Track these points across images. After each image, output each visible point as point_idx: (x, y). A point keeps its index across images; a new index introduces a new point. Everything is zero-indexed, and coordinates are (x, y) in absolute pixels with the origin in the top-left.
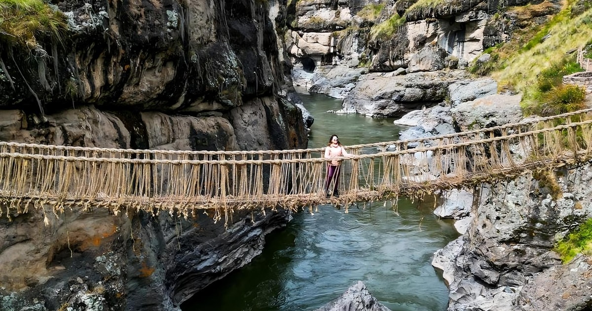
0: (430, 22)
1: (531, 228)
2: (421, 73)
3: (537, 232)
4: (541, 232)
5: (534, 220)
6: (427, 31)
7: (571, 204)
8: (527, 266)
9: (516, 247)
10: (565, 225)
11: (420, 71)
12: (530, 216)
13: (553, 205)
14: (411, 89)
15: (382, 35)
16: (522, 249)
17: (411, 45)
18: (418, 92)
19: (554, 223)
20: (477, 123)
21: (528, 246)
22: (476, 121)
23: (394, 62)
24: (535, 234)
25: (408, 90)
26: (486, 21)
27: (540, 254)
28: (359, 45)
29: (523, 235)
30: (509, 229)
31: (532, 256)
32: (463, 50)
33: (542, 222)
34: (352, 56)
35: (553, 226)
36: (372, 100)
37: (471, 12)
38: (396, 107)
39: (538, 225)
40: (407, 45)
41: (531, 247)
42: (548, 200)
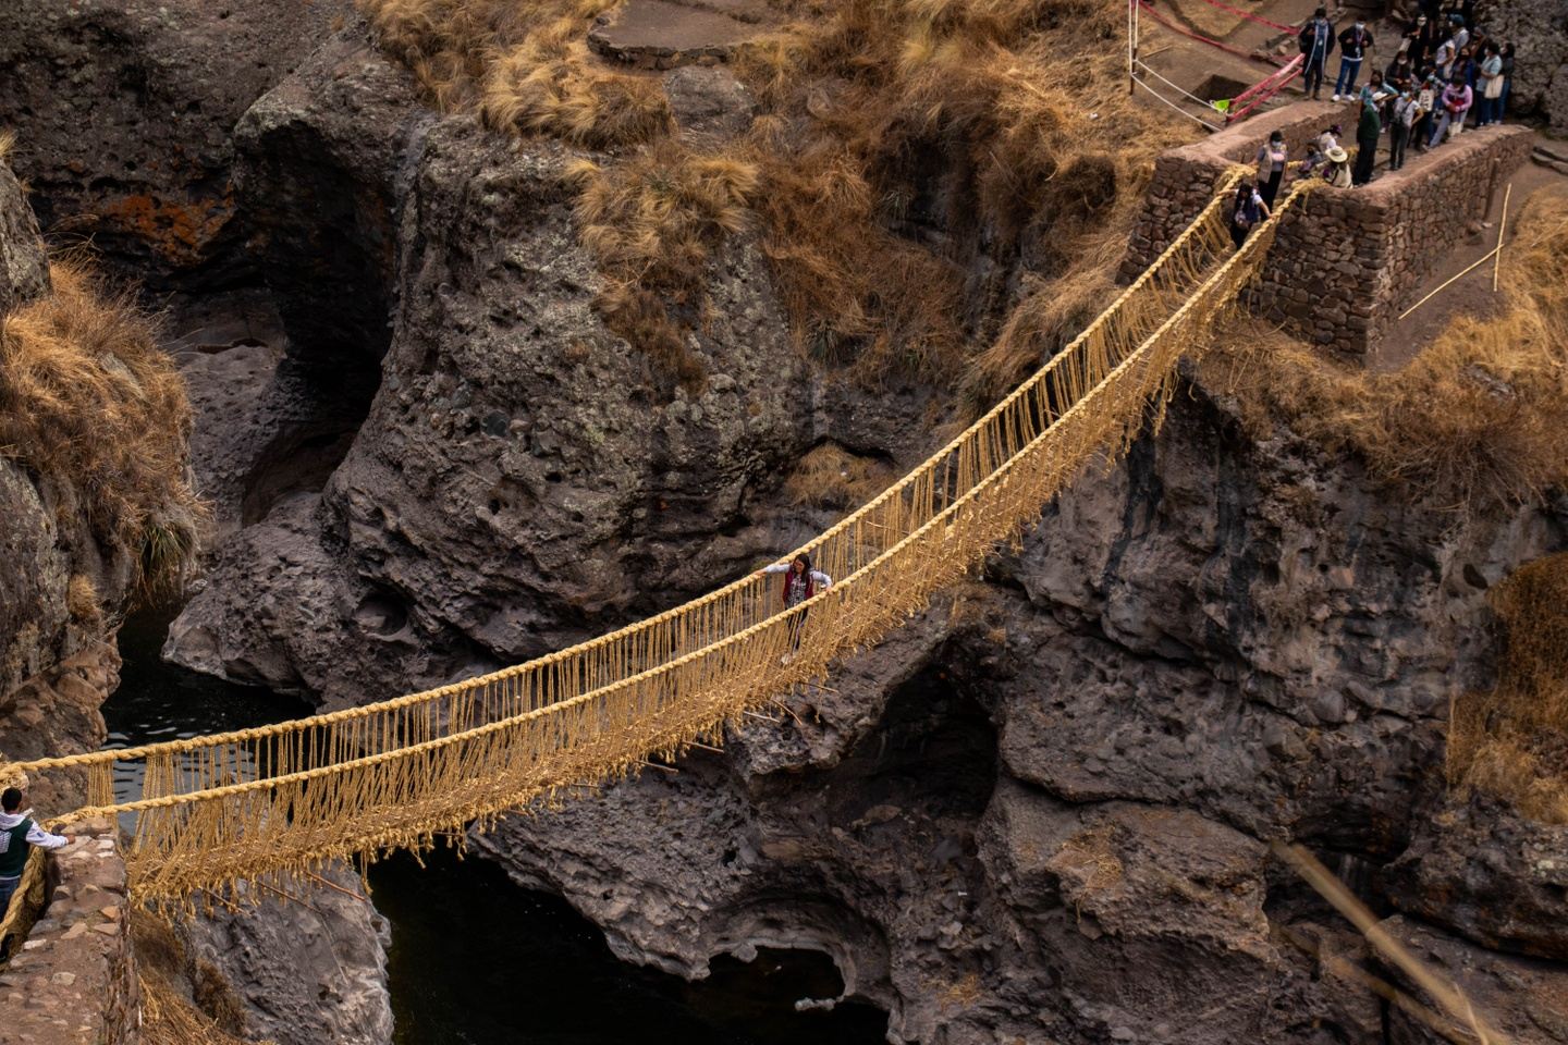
1: (655, 489)
3: (672, 497)
4: (683, 496)
5: (659, 467)
7: (737, 404)
8: (664, 595)
9: (625, 549)
10: (737, 465)
12: (649, 457)
13: (696, 415)
16: (641, 552)
19: (713, 465)
20: (33, 57)
21: (653, 540)
22: (29, 48)
24: (668, 503)
27: (692, 556)
29: (641, 513)
30: (607, 506)
31: (673, 564)
33: (681, 468)
35: (712, 472)
39: (673, 477)
41: (661, 541)
42: (680, 405)
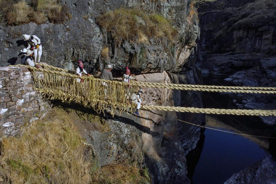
0: (245, 30)
2: (242, 54)
6: (243, 35)
11: (241, 53)
14: (237, 61)
15: (220, 36)
17: (235, 41)
18: (241, 63)
23: (226, 49)
25: (236, 62)
26: (273, 30)
28: (205, 41)
32: (261, 44)
34: (202, 45)
36: (218, 66)
37: (266, 26)
38: (229, 70)
40: (233, 41)
